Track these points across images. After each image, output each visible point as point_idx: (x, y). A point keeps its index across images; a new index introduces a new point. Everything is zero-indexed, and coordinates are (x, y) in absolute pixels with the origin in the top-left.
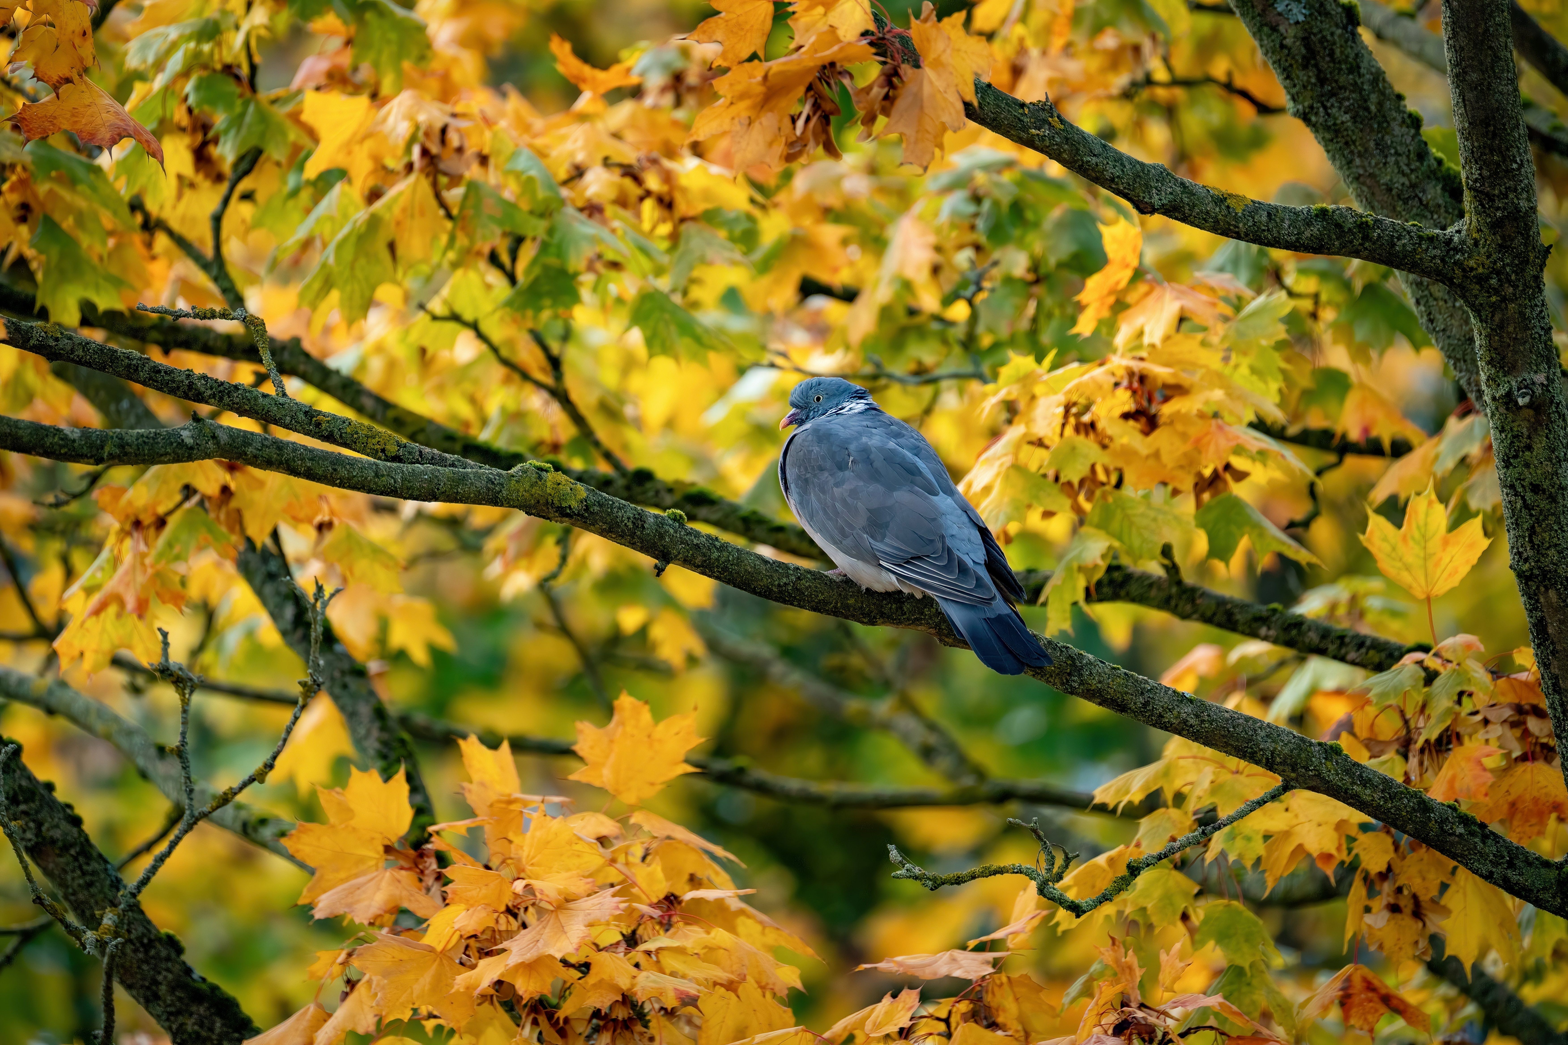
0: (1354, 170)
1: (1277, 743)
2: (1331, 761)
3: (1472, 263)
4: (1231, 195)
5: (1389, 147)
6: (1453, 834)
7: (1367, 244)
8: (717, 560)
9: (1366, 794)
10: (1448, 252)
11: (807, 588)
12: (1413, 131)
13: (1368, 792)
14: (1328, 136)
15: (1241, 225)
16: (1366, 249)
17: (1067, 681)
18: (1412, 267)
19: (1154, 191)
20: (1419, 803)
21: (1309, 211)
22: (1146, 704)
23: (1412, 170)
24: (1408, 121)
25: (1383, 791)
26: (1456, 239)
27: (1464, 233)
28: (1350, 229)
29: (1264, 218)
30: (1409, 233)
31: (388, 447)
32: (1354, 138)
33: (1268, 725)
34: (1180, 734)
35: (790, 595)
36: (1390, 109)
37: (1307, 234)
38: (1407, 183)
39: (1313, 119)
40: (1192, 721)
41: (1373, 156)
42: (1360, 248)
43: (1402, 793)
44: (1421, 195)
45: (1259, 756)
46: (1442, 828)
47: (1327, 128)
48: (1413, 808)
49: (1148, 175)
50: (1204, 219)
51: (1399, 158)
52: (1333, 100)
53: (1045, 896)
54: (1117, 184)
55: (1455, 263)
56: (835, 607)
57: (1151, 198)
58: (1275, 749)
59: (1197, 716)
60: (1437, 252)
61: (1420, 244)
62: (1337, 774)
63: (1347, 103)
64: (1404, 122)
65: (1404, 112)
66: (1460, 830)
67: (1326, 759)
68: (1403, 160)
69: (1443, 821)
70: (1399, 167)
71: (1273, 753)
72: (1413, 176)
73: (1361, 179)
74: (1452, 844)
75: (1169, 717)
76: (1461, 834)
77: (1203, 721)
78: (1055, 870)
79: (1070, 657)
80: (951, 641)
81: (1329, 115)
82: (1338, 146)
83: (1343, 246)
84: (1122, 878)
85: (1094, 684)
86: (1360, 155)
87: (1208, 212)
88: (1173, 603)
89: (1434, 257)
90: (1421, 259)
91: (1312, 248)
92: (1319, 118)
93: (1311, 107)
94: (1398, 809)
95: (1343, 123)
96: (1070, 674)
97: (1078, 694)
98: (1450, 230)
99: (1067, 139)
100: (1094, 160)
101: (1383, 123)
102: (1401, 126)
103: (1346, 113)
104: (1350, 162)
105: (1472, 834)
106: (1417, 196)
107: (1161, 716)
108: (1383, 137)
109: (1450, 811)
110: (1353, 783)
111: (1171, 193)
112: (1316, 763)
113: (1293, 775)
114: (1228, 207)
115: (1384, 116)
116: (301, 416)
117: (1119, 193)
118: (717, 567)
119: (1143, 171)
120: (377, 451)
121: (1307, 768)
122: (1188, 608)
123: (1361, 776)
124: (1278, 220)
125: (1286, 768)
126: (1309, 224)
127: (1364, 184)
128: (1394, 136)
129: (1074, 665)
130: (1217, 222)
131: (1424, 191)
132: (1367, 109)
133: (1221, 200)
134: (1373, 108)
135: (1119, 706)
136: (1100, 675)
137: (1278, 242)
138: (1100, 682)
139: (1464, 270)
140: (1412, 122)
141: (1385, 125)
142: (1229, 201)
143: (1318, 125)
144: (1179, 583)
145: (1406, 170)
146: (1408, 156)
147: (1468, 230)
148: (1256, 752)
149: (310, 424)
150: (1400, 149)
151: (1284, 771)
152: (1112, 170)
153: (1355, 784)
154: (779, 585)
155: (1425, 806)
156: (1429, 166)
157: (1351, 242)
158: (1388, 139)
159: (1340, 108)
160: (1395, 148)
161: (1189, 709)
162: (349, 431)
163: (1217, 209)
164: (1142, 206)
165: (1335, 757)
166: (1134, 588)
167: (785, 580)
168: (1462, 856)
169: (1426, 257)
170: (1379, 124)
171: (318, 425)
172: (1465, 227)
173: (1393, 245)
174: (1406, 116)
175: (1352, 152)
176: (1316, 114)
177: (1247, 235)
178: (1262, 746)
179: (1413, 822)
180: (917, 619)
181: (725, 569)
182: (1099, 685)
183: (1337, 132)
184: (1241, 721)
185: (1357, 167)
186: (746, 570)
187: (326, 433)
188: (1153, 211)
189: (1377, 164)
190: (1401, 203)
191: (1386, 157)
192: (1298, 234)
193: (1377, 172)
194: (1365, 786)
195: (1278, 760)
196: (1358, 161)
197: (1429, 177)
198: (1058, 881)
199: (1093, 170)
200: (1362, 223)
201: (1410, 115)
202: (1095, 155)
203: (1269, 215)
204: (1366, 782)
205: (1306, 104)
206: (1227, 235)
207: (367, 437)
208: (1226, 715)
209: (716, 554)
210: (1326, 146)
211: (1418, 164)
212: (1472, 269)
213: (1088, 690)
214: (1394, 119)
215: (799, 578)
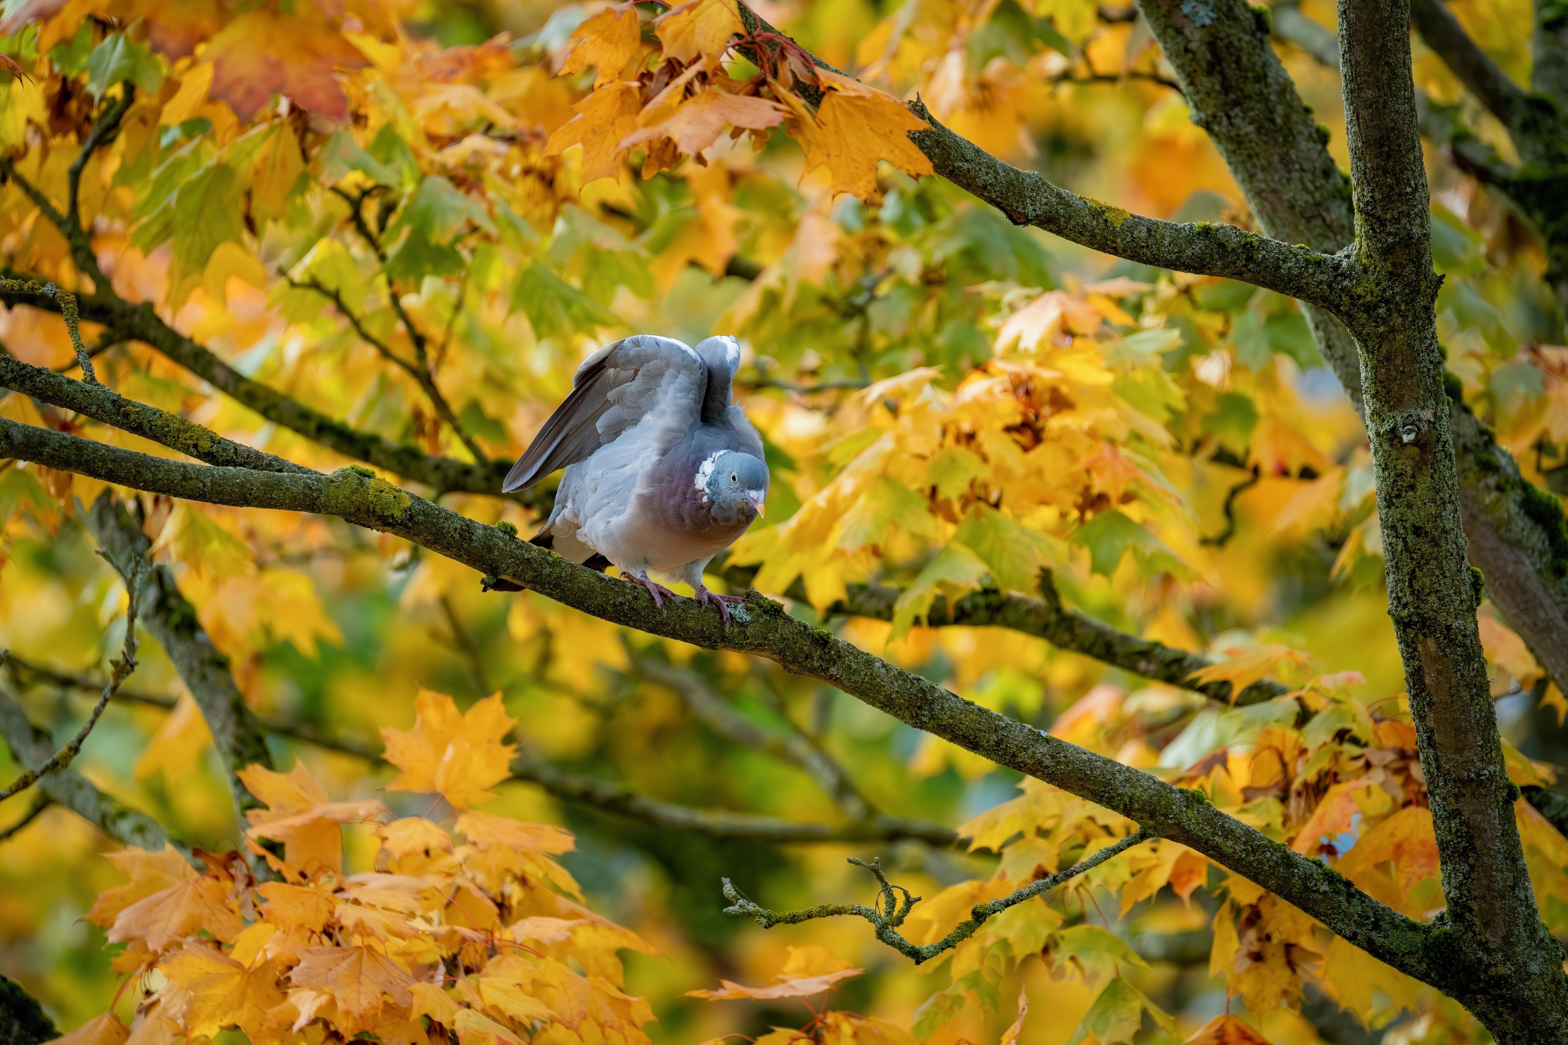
0: (1256, 184)
1: (1136, 788)
2: (1192, 809)
3: (1360, 290)
4: (1109, 209)
5: (1293, 162)
6: (1317, 891)
7: (1251, 266)
8: (549, 575)
9: (1228, 846)
10: (1336, 277)
11: (644, 608)
12: (1319, 147)
13: (1229, 843)
14: (1231, 147)
15: (1119, 240)
16: (1250, 271)
17: (917, 714)
18: (1298, 292)
19: (1028, 201)
20: (1283, 858)
21: (1191, 228)
22: (998, 743)
23: (1317, 188)
24: (1315, 136)
25: (1245, 843)
26: (1344, 264)
27: (1353, 258)
28: (1233, 249)
29: (1144, 234)
30: (1295, 255)
31: (201, 443)
32: (1258, 150)
33: (1128, 768)
34: (1034, 774)
35: (625, 615)
36: (1297, 123)
37: (1189, 252)
38: (1311, 200)
39: (1216, 128)
40: (1047, 762)
41: (1276, 170)
42: (1243, 269)
43: (1265, 846)
44: (1324, 214)
45: (1115, 802)
46: (1305, 885)
47: (1230, 139)
48: (1277, 863)
49: (1022, 183)
50: (1080, 233)
51: (1304, 175)
52: (1237, 110)
53: (883, 940)
54: (989, 192)
55: (1342, 289)
56: (674, 630)
57: (1024, 208)
58: (1134, 794)
59: (1053, 757)
60: (1324, 277)
61: (1306, 268)
62: (1198, 824)
63: (1251, 114)
64: (1310, 136)
65: (1311, 126)
66: (1325, 887)
67: (1187, 807)
68: (1308, 176)
69: (1307, 877)
70: (1303, 184)
71: (1131, 798)
72: (1317, 195)
73: (1264, 195)
74: (1315, 901)
75: (1022, 757)
76: (1325, 892)
77: (1059, 763)
78: (895, 913)
79: (922, 690)
80: (795, 668)
81: (1231, 124)
82: (1240, 158)
83: (1225, 267)
84: (967, 924)
85: (945, 719)
86: (1263, 169)
87: (1084, 226)
88: (1051, 630)
89: (1321, 282)
90: (1307, 284)
91: (1193, 267)
92: (1222, 127)
93: (1214, 116)
94: (1260, 863)
95: (1247, 134)
96: (920, 708)
97: (927, 729)
98: (1339, 254)
99: (938, 143)
100: (966, 166)
101: (1289, 136)
102: (1307, 140)
103: (1250, 124)
104: (1252, 176)
105: (1337, 892)
106: (1320, 215)
107: (1014, 756)
108: (1288, 152)
109: (1315, 867)
110: (1214, 834)
111: (1046, 204)
112: (1176, 811)
113: (1152, 823)
114: (1106, 221)
115: (1290, 130)
116: (108, 405)
117: (991, 201)
118: (549, 583)
119: (1017, 179)
120: (188, 447)
121: (1166, 816)
122: (1066, 637)
123: (1222, 826)
124: (1158, 237)
125: (1144, 815)
126: (1190, 242)
127: (1266, 199)
128: (1300, 151)
129: (924, 698)
130: (1093, 236)
131: (1328, 210)
132: (1272, 121)
133: (1099, 213)
134: (1279, 120)
135: (971, 743)
136: (952, 709)
137: (1158, 260)
138: (952, 717)
139: (1351, 297)
140: (1320, 138)
141: (1290, 138)
142: (1107, 214)
143: (1221, 136)
144: (1058, 610)
145: (1310, 187)
146: (1313, 174)
147: (1358, 255)
148: (1113, 797)
149: (118, 414)
150: (1306, 166)
151: (1142, 818)
152: (984, 178)
153: (1217, 834)
154: (614, 605)
155: (1288, 861)
156: (1335, 185)
157: (1235, 263)
158: (1293, 154)
159: (1244, 118)
160: (1300, 164)
161: (1044, 750)
162: (159, 423)
163: (1095, 223)
164: (1014, 216)
165: (1196, 805)
166: (1011, 614)
167: (620, 599)
168: (1325, 915)
169: (1313, 282)
170: (1285, 138)
171: (127, 415)
172: (1355, 252)
173: (1278, 268)
174: (1313, 131)
175: (1254, 166)
176: (1219, 124)
177: (1125, 251)
178: (1120, 791)
179: (1276, 877)
180: (760, 645)
181: (557, 586)
182: (951, 721)
183: (1240, 143)
184: (1099, 763)
185: (1260, 181)
186: (579, 588)
187: (134, 425)
188: (1027, 222)
189: (1280, 180)
190: (1303, 221)
191: (1289, 172)
192: (1178, 252)
193: (1280, 188)
194: (1226, 837)
195: (1136, 806)
196: (1260, 175)
197: (1334, 197)
198: (897, 925)
199: (964, 176)
200: (1247, 244)
201: (1318, 130)
202: (967, 161)
203: (1149, 230)
204: (1228, 833)
205: (1210, 112)
206: (1104, 250)
207: (179, 430)
208: (1084, 757)
209: (548, 570)
210: (1228, 158)
211: (1323, 181)
212: (1360, 297)
213: (939, 725)
214: (1301, 133)
215: (635, 598)
